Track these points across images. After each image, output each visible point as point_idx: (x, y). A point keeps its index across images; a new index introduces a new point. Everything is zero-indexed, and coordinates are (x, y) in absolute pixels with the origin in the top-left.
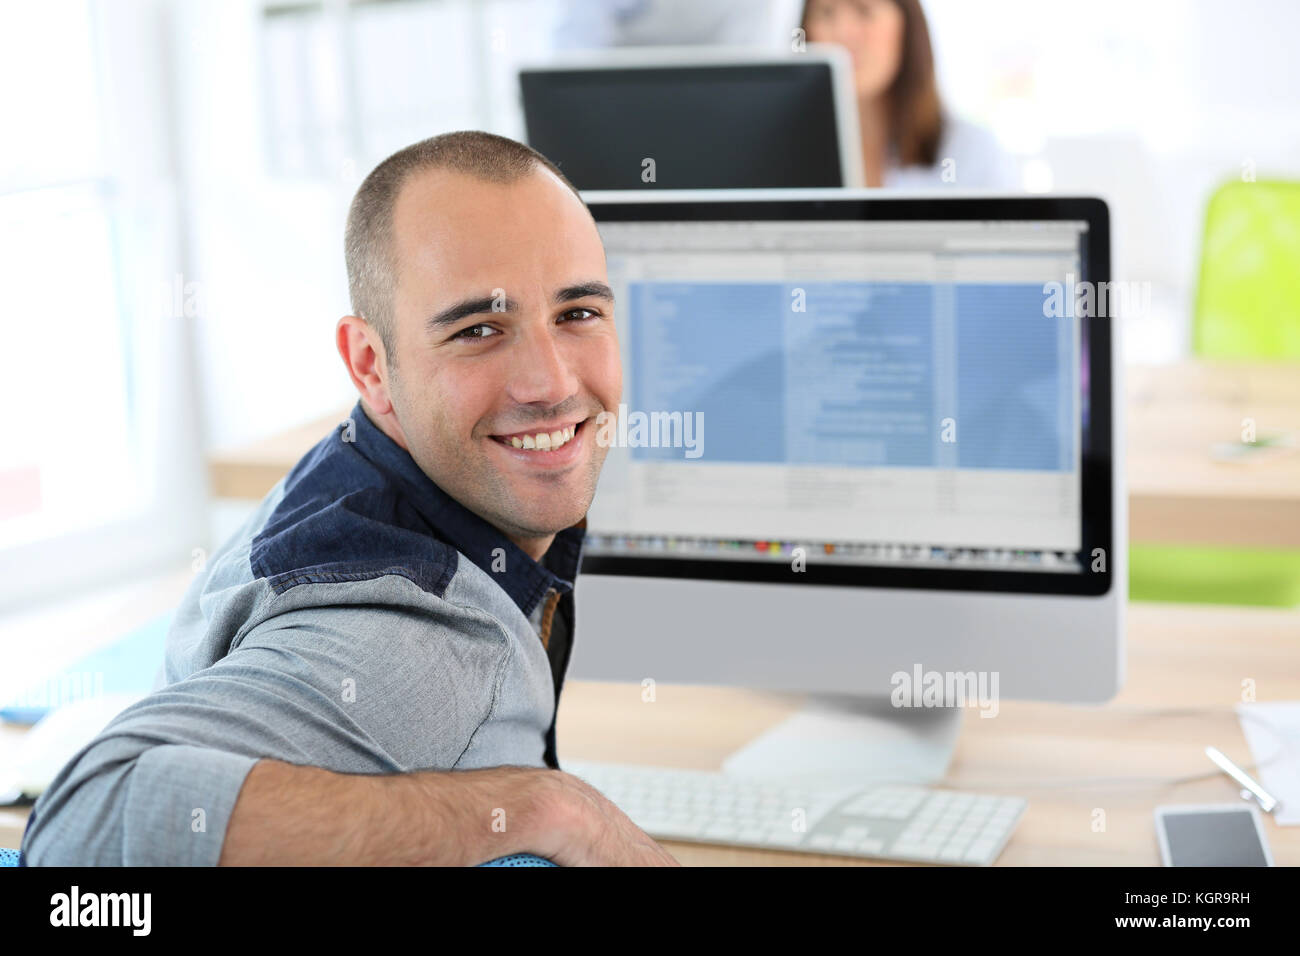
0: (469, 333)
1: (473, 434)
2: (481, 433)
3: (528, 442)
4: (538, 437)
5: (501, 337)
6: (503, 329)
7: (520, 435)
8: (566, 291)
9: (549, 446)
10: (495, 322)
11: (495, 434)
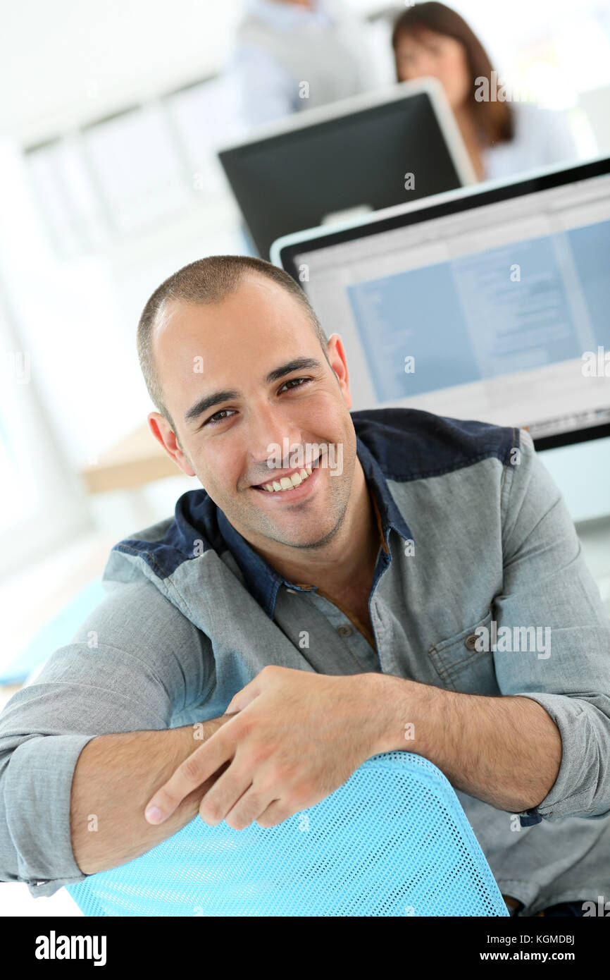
0: (217, 416)
1: (238, 489)
2: (243, 487)
3: (276, 486)
4: (281, 480)
5: (237, 416)
6: (238, 410)
7: (270, 482)
8: (272, 373)
9: (292, 486)
10: (230, 407)
11: (254, 484)
